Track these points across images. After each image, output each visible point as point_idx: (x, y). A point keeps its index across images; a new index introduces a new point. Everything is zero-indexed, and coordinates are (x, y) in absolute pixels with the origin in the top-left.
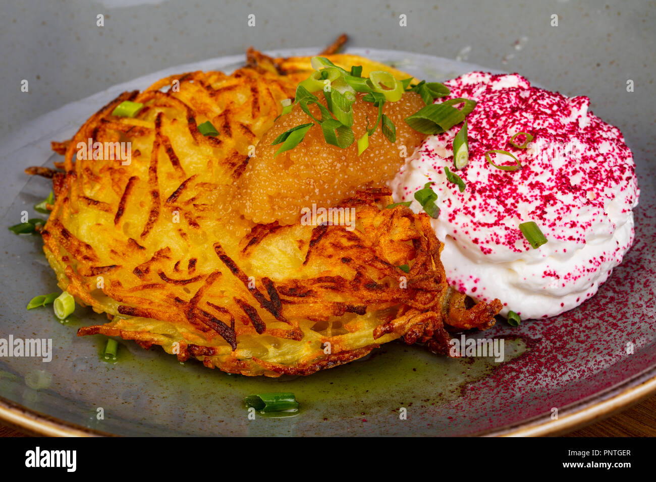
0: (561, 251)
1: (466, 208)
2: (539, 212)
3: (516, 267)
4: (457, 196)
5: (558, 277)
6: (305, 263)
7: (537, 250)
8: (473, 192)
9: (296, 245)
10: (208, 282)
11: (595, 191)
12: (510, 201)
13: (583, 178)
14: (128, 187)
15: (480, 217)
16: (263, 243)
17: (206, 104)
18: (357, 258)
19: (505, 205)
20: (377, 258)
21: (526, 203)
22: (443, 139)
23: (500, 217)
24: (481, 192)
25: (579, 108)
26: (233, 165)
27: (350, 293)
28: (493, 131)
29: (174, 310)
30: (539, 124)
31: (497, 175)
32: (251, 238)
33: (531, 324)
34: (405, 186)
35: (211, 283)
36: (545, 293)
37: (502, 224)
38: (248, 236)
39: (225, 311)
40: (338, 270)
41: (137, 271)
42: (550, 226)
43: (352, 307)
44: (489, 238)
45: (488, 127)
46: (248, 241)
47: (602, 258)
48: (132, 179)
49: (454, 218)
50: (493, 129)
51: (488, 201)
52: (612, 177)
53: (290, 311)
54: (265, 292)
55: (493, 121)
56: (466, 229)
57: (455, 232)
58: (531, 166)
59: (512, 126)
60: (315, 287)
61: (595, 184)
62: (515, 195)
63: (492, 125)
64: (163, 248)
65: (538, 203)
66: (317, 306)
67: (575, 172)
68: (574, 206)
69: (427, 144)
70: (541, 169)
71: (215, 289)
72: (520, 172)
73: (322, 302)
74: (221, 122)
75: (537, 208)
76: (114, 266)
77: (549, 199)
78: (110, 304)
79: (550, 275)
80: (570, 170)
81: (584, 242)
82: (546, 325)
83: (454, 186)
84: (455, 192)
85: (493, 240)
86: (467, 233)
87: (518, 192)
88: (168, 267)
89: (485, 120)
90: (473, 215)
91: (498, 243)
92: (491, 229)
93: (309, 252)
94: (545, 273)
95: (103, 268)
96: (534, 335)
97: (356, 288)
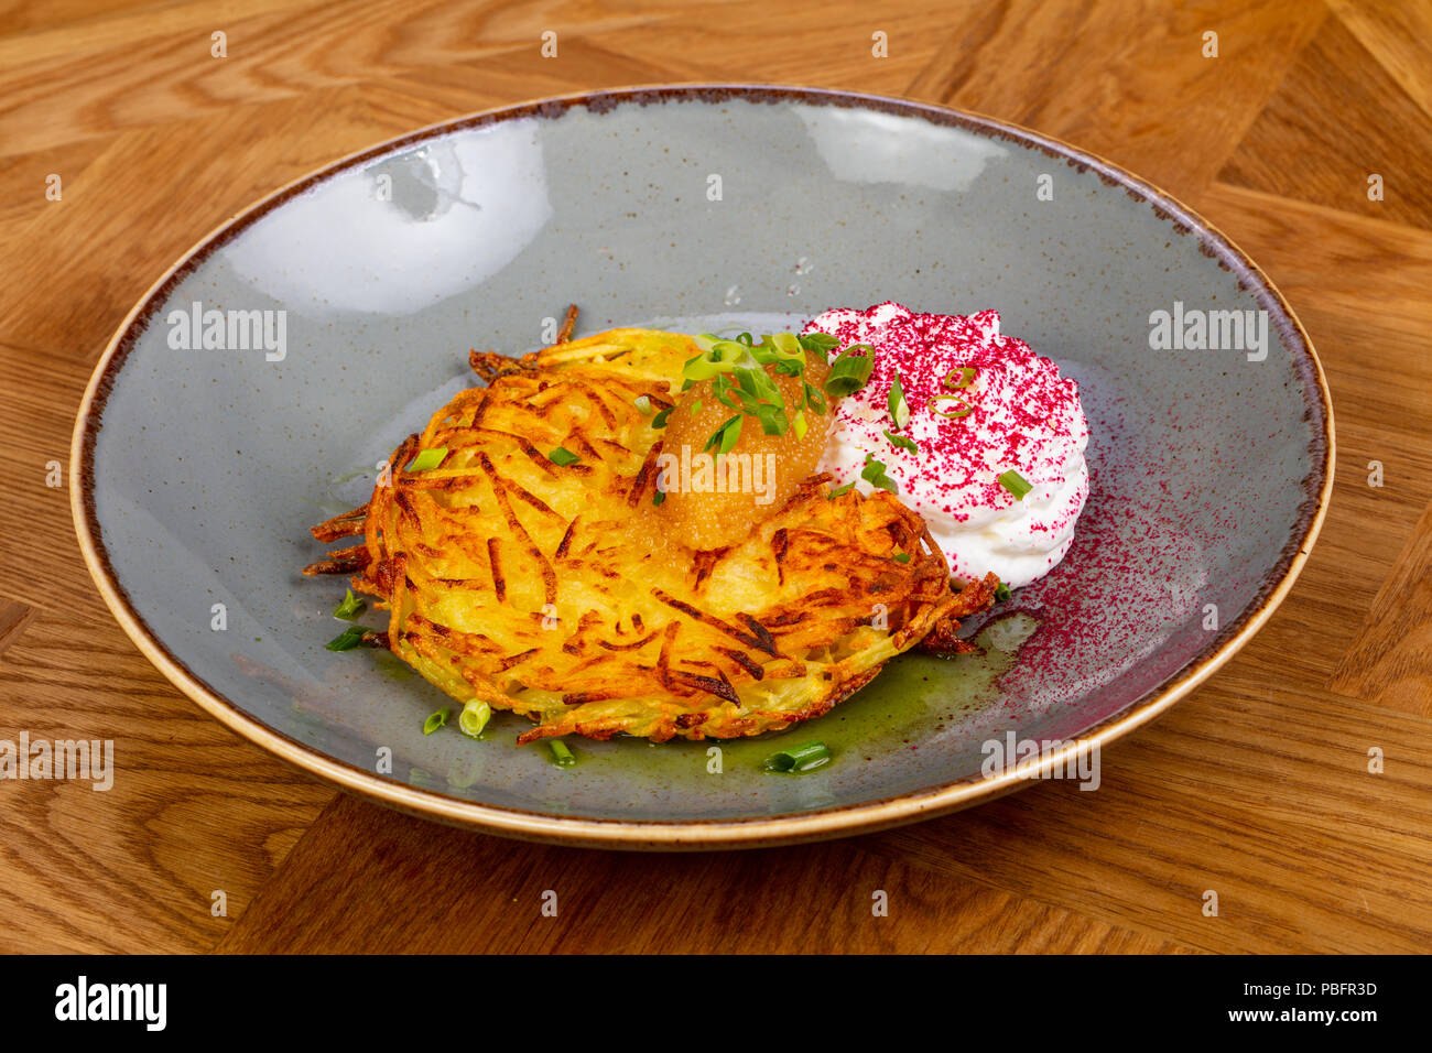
0: (1044, 497)
1: (926, 473)
2: (1011, 457)
3: (997, 528)
4: (909, 461)
5: (1045, 529)
6: (781, 583)
7: (1020, 503)
8: (930, 451)
9: (757, 567)
10: (669, 637)
11: (1054, 417)
12: (973, 452)
13: (1036, 407)
14: (492, 553)
15: (944, 478)
16: (716, 574)
17: (539, 429)
18: (841, 562)
19: (970, 459)
20: (866, 555)
21: (992, 450)
22: (861, 398)
23: (970, 474)
24: (939, 448)
25: (991, 325)
26: (624, 492)
27: (854, 604)
28: (915, 376)
29: (639, 681)
30: (964, 355)
31: (944, 426)
32: (697, 572)
33: (1020, 594)
34: (838, 466)
35: (673, 637)
36: (1035, 552)
37: (975, 481)
38: (692, 571)
39: (707, 665)
40: (825, 582)
41: (568, 648)
42: (1027, 470)
43: (861, 619)
44: (963, 502)
45: (905, 372)
46: (695, 577)
47: (1078, 494)
48: (490, 542)
49: (913, 488)
50: (914, 373)
51: (951, 457)
52: (1062, 398)
53: (785, 644)
54: (746, 630)
55: (908, 364)
56: (932, 498)
57: (918, 504)
58: (982, 406)
59: (937, 364)
60: (807, 608)
61: (1051, 410)
62: (976, 443)
63: (911, 369)
64: (587, 612)
65: (1005, 447)
66: (819, 629)
67: (1026, 401)
68: (1044, 441)
69: (843, 409)
70: (996, 407)
71: (682, 642)
72: (973, 416)
73: (821, 623)
74: (576, 444)
75: (1006, 453)
76: (534, 651)
77: (1015, 440)
78: (535, 699)
79: (1037, 528)
80: (1021, 400)
81: (1064, 480)
82: (1039, 590)
83: (902, 451)
84: (906, 457)
85: (967, 503)
86: (934, 502)
87: (978, 439)
88: (608, 634)
89: (898, 366)
90: (937, 478)
91: (975, 504)
92: (962, 490)
93: (780, 570)
94: (1032, 527)
95: (518, 656)
96: (1033, 605)
97: (857, 596)
